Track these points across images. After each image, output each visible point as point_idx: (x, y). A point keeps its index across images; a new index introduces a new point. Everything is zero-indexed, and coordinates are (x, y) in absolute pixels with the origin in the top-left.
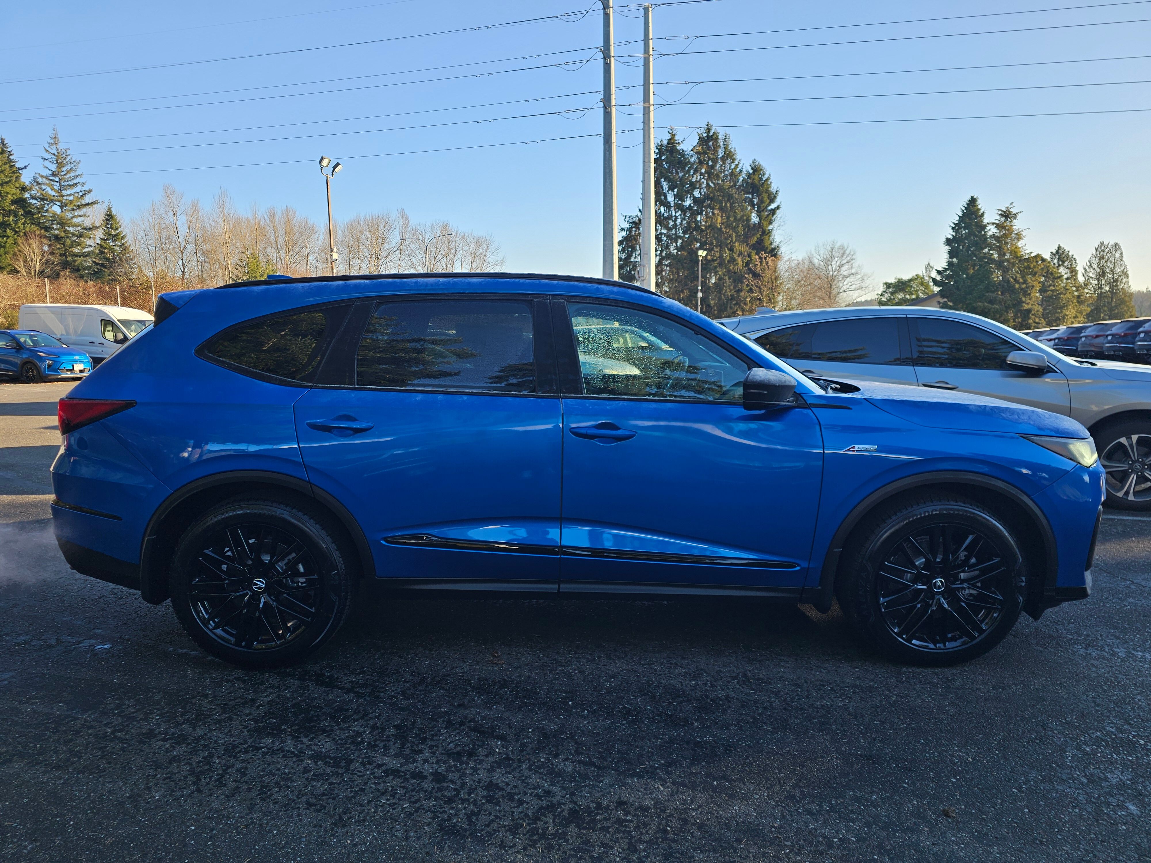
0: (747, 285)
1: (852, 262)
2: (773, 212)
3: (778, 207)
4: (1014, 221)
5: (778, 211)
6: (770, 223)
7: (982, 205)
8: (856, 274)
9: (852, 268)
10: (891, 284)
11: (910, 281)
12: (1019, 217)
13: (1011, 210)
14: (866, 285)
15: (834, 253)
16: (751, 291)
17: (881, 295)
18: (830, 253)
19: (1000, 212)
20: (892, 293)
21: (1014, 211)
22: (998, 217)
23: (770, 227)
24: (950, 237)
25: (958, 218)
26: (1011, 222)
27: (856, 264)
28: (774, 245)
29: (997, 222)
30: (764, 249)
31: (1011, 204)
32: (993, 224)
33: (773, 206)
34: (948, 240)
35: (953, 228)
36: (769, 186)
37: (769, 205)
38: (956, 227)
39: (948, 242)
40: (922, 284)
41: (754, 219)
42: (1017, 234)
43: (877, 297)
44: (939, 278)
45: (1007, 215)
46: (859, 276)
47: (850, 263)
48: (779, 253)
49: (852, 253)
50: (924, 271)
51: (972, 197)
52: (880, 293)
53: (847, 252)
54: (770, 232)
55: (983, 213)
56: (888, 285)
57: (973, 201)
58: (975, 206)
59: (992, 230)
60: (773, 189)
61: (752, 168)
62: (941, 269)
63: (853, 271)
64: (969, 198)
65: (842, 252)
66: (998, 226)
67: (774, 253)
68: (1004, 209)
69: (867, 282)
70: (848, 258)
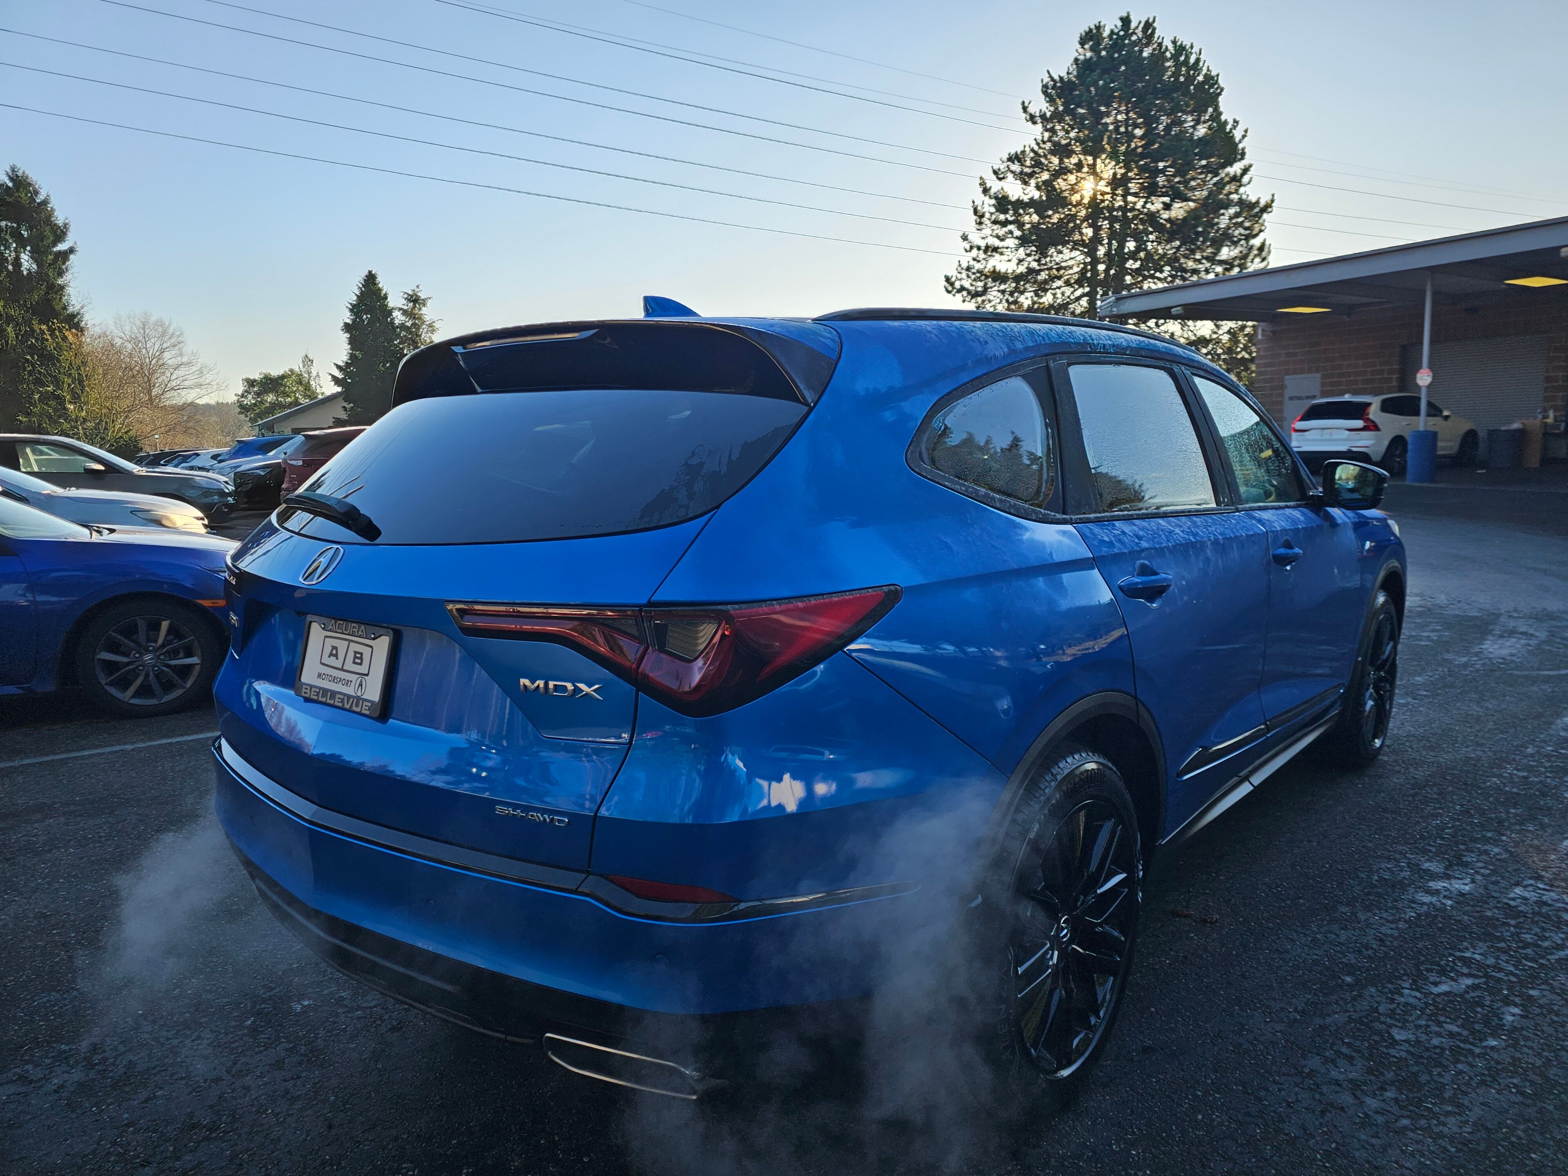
0: (30, 373)
1: (182, 345)
2: (65, 256)
3: (72, 250)
4: (423, 309)
5: (72, 257)
6: (61, 273)
7: (383, 283)
8: (189, 364)
9: (181, 355)
10: (255, 381)
11: (283, 377)
12: (429, 303)
13: (419, 294)
14: (207, 381)
15: (147, 331)
16: (39, 382)
17: (242, 396)
18: (142, 331)
19: (406, 296)
20: (258, 394)
21: (422, 295)
22: (405, 302)
23: (60, 281)
24: (349, 321)
25: (355, 298)
26: (420, 309)
27: (188, 349)
28: (71, 310)
29: (405, 308)
30: (55, 314)
31: (418, 287)
32: (400, 309)
33: (61, 247)
34: (346, 325)
35: (351, 310)
36: (50, 214)
37: (55, 244)
38: (355, 309)
39: (347, 328)
40: (300, 383)
41: (27, 262)
42: (430, 326)
43: (236, 398)
44: (339, 375)
45: (414, 299)
46: (194, 369)
47: (176, 348)
48: (82, 324)
49: (178, 333)
50: (301, 366)
51: (370, 272)
52: (240, 393)
53: (171, 331)
54: (62, 288)
55: (386, 294)
56: (251, 383)
57: (371, 279)
58: (375, 284)
59: (398, 318)
60: (60, 218)
61: (11, 179)
62: (341, 364)
63: (185, 359)
64: (366, 273)
65: (160, 329)
66: (405, 312)
67: (73, 321)
68: (411, 293)
69: (209, 378)
70: (173, 340)
